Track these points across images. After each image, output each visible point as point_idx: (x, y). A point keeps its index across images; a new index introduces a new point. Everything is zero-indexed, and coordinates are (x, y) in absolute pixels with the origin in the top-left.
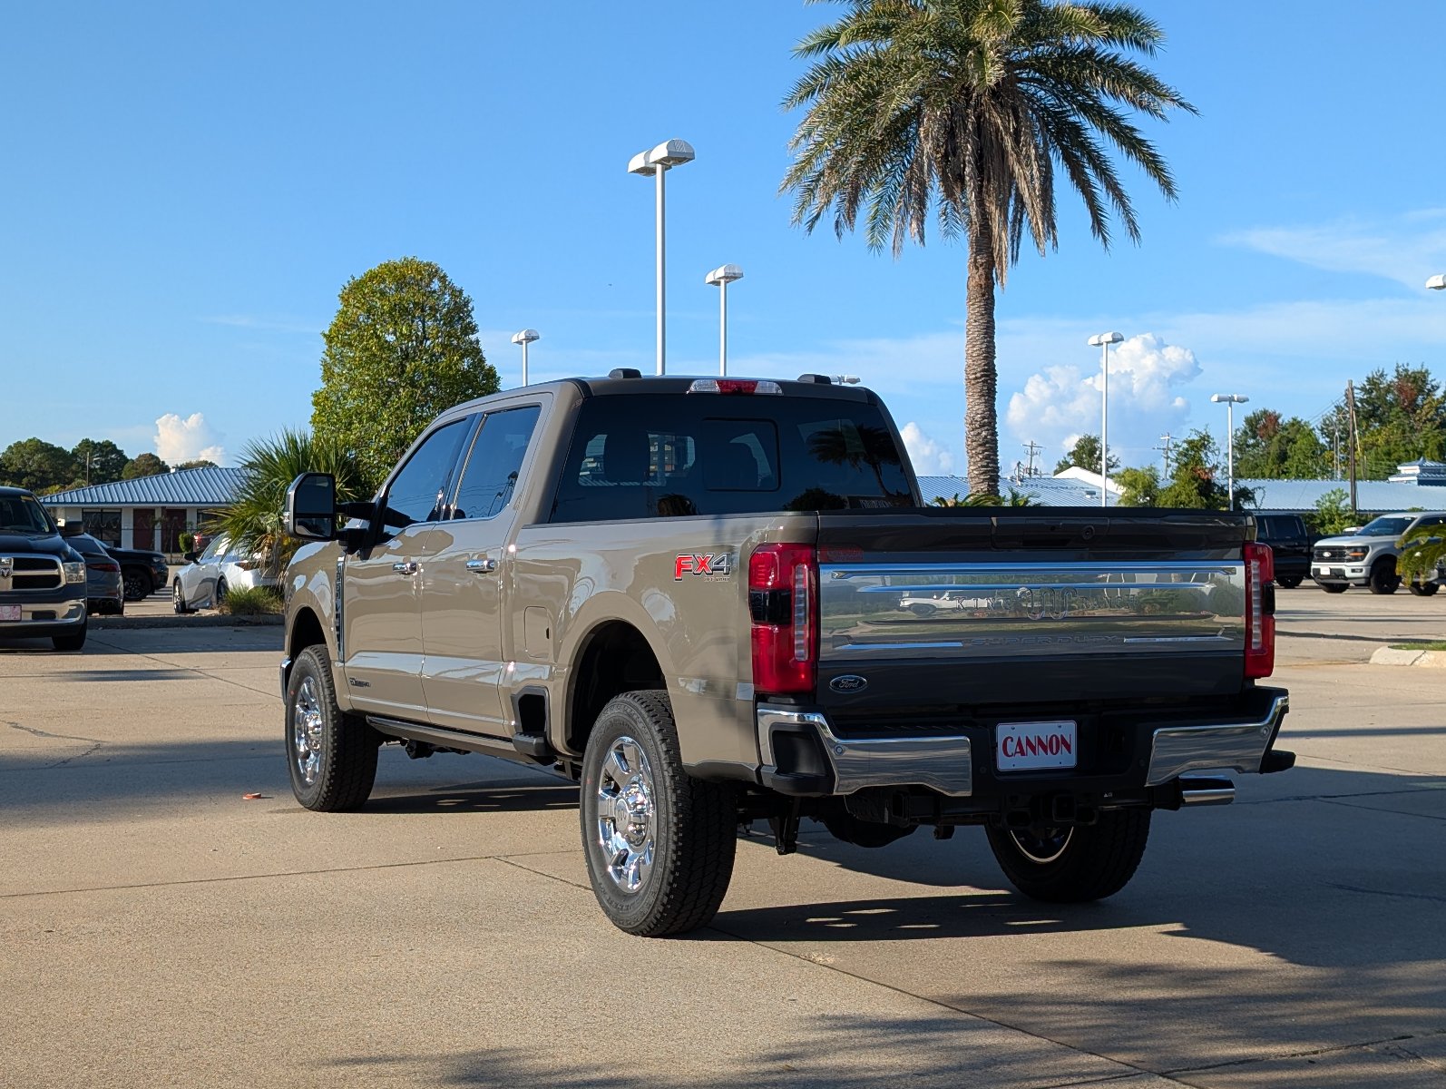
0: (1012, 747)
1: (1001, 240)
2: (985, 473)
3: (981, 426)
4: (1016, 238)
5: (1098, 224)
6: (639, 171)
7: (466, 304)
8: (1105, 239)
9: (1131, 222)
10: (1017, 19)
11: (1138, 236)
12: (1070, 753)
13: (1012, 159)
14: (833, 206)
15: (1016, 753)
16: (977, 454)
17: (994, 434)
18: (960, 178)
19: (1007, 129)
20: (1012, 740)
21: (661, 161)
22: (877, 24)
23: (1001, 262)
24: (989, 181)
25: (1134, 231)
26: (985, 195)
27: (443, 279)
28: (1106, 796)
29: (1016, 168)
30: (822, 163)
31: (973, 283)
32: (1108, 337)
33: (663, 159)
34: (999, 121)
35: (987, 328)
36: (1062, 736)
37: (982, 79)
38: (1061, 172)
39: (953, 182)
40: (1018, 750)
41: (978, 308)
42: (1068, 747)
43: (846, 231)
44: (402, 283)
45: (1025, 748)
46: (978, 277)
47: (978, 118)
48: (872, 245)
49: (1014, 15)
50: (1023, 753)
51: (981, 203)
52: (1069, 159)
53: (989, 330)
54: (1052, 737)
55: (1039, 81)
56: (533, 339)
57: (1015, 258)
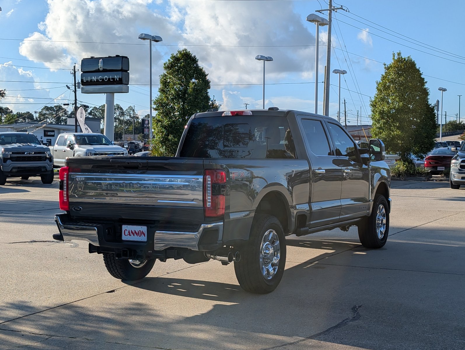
0: (127, 233)
12: (145, 236)
15: (128, 235)
20: (127, 231)
28: (149, 252)
36: (142, 231)
40: (129, 234)
42: (144, 235)
45: (131, 233)
50: (130, 235)
54: (139, 231)
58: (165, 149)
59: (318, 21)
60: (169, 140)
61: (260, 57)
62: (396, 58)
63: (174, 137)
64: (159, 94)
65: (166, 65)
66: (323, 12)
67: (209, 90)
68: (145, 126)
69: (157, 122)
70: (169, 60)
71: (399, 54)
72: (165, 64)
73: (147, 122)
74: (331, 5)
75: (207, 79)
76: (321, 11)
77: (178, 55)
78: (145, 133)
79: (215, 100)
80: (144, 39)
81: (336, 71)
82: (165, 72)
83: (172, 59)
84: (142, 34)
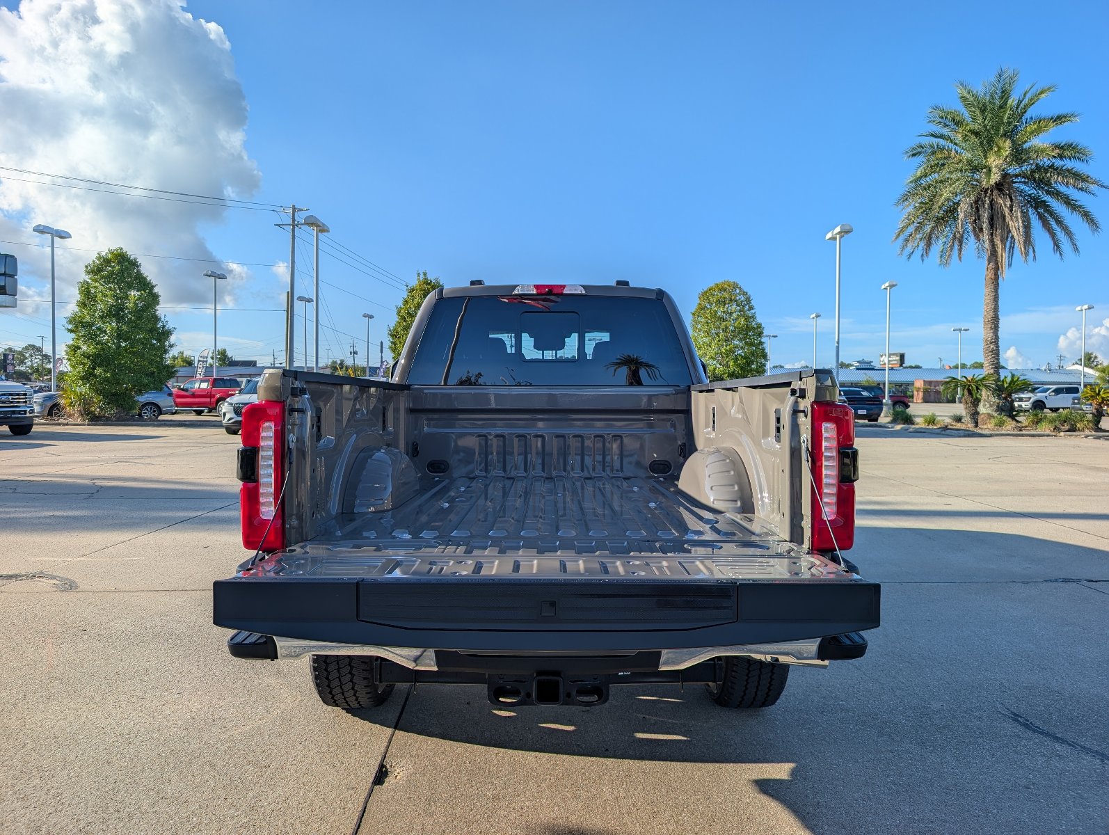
1: (1002, 256)
2: (992, 364)
3: (991, 343)
4: (1011, 255)
5: (1057, 245)
6: (829, 239)
7: (749, 298)
8: (1061, 254)
9: (1074, 245)
10: (1007, 153)
11: (1079, 252)
13: (1008, 218)
14: (920, 248)
16: (988, 356)
17: (997, 346)
18: (981, 230)
19: (1006, 205)
21: (839, 233)
22: (938, 163)
23: (1002, 268)
24: (996, 230)
25: (1076, 248)
26: (994, 237)
27: (740, 288)
29: (1011, 223)
30: (911, 229)
31: (987, 278)
32: (1086, 307)
33: (839, 232)
34: (1002, 202)
35: (995, 298)
37: (988, 182)
38: (1036, 223)
39: (978, 231)
41: (991, 288)
43: (925, 259)
44: (722, 289)
46: (991, 274)
47: (991, 202)
48: (940, 265)
49: (1007, 151)
51: (992, 241)
52: (1041, 217)
53: (996, 299)
55: (1025, 183)
56: (819, 316)
57: (1010, 265)
58: (90, 388)
59: (317, 226)
60: (95, 376)
61: (210, 272)
62: (421, 279)
63: (104, 371)
64: (77, 309)
65: (89, 268)
66: (283, 227)
67: (157, 308)
68: (8, 362)
69: (74, 350)
70: (94, 262)
71: (425, 274)
72: (87, 267)
73: (10, 357)
74: (294, 220)
75: (156, 291)
76: (282, 225)
77: (110, 256)
78: (8, 371)
79: (167, 321)
80: (42, 232)
81: (301, 299)
82: (87, 278)
83: (98, 260)
84: (40, 225)
